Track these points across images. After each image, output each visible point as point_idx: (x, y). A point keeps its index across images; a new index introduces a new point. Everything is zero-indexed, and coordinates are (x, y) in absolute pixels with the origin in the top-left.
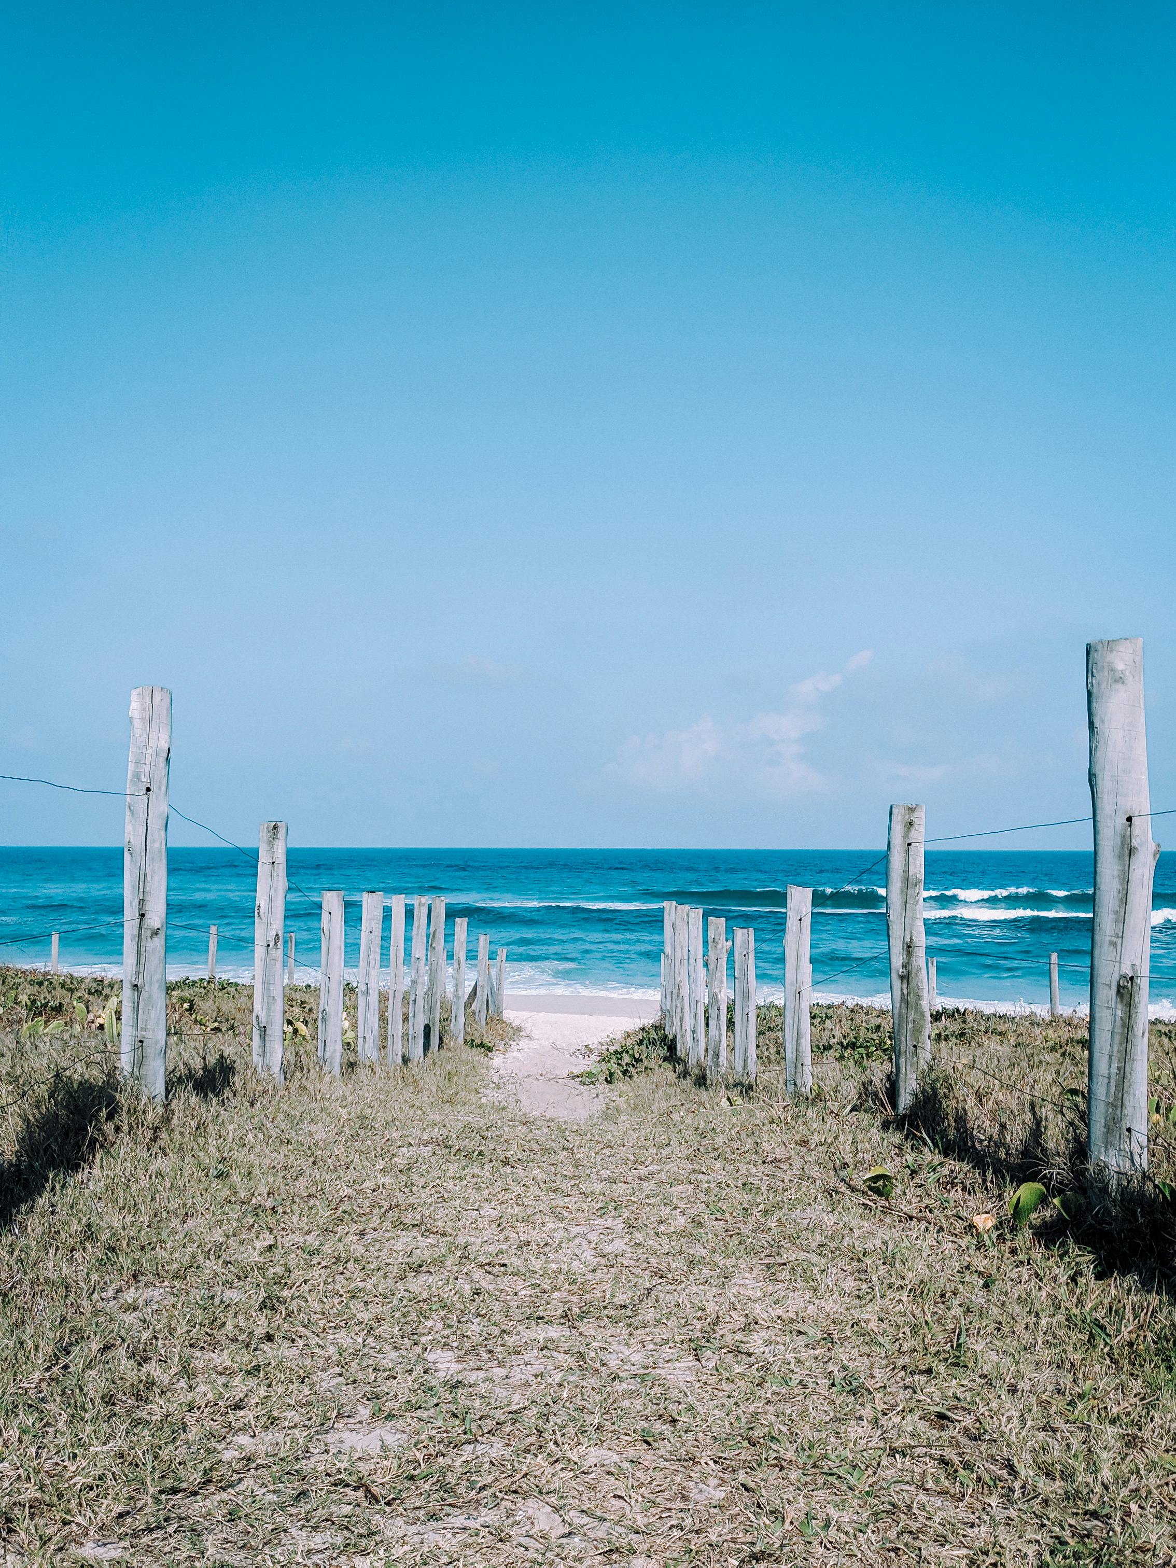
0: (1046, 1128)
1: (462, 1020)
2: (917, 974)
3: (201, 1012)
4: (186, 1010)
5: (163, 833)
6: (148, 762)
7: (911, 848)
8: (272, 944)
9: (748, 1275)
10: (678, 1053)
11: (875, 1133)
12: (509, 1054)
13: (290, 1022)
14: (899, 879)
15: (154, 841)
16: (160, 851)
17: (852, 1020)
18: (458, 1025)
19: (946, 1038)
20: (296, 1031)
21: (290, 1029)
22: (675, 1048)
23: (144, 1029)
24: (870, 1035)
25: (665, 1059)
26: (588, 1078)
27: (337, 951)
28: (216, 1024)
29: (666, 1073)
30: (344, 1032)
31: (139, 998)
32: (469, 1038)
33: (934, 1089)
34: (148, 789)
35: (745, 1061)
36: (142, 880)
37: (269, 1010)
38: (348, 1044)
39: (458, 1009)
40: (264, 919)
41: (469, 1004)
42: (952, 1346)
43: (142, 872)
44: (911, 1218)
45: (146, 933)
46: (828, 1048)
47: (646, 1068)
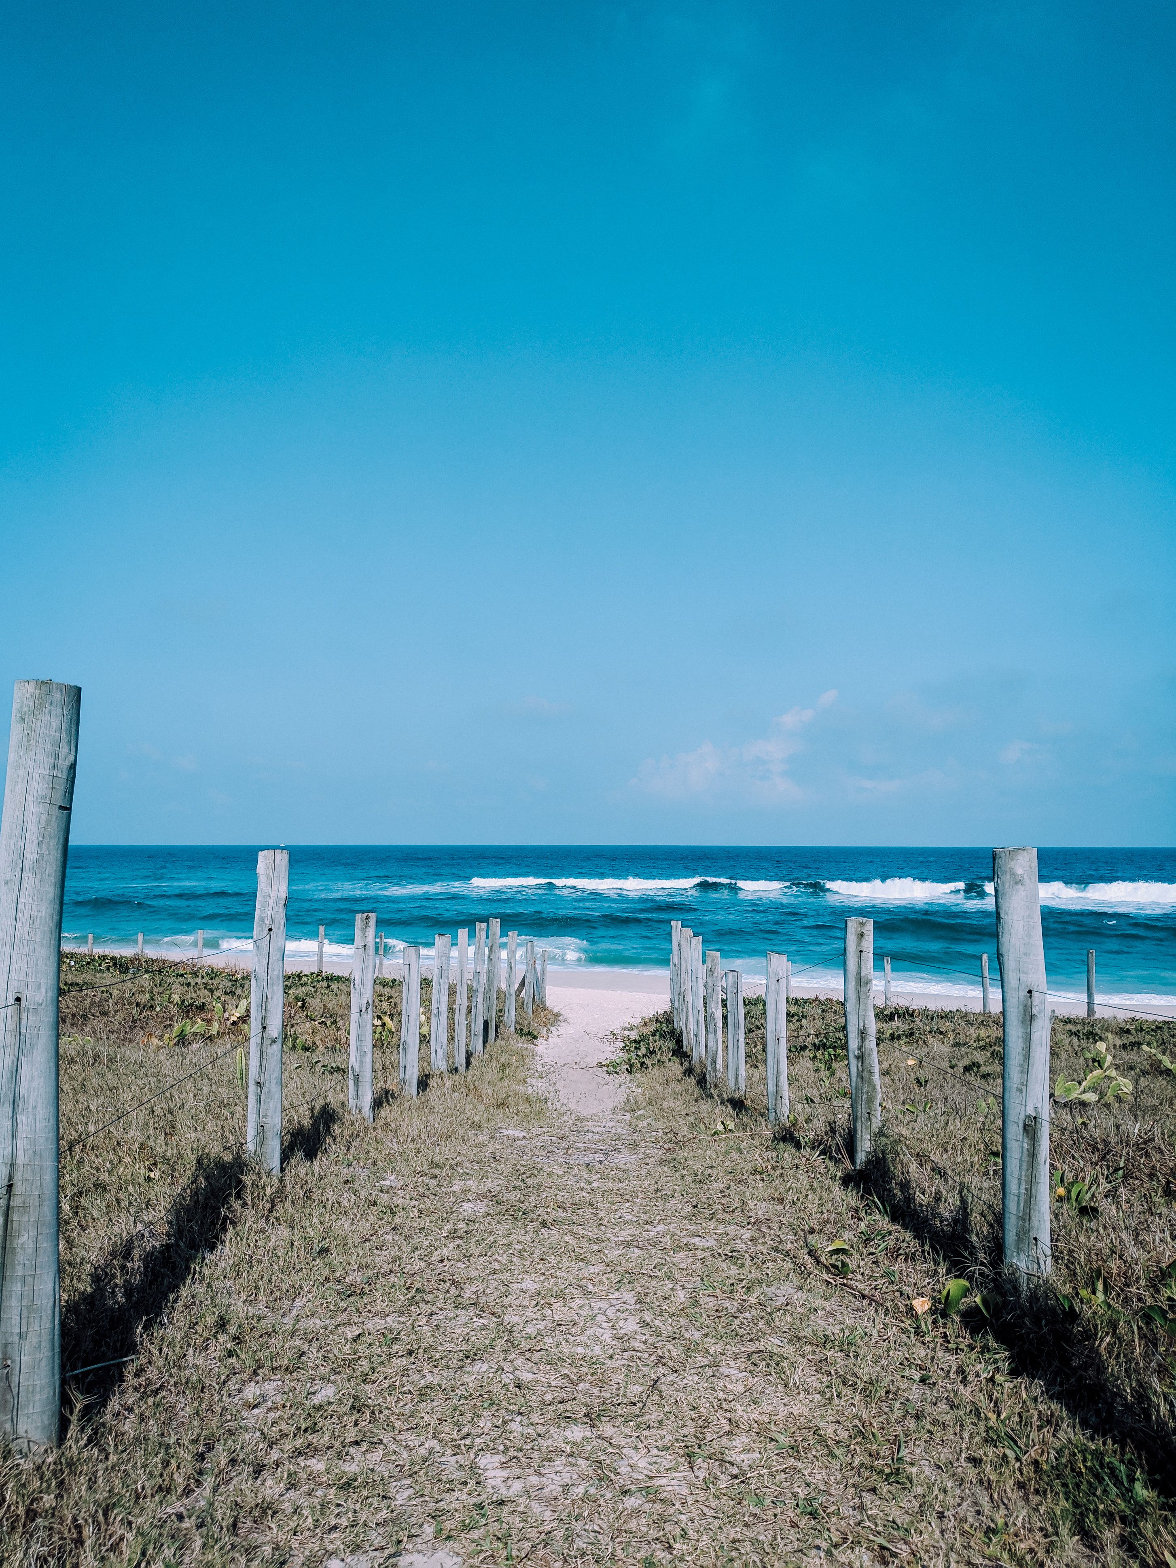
0: (972, 1210)
1: (513, 1013)
2: (869, 1055)
3: (311, 1009)
4: (300, 1007)
5: (281, 962)
6: (270, 908)
7: (863, 954)
8: (364, 1010)
9: (732, 1364)
10: (685, 1049)
11: (837, 1191)
12: (550, 1040)
13: (379, 1018)
14: (854, 979)
15: (273, 970)
16: (278, 977)
17: (823, 1019)
18: (511, 1016)
19: (899, 1037)
20: (384, 1025)
21: (379, 1023)
22: (682, 1041)
23: (265, 1116)
24: (837, 1035)
25: (674, 1053)
26: (612, 1068)
27: (415, 995)
28: (323, 1019)
29: (675, 1068)
30: (421, 1026)
31: (261, 1092)
32: (518, 1027)
33: (883, 1152)
34: (270, 930)
35: (737, 1078)
36: (265, 1000)
37: (361, 1062)
38: (424, 1036)
39: (510, 1004)
40: (358, 990)
41: (519, 991)
42: (893, 1459)
43: (265, 994)
44: (864, 1297)
45: (267, 1042)
46: (804, 1048)
47: (659, 1061)
